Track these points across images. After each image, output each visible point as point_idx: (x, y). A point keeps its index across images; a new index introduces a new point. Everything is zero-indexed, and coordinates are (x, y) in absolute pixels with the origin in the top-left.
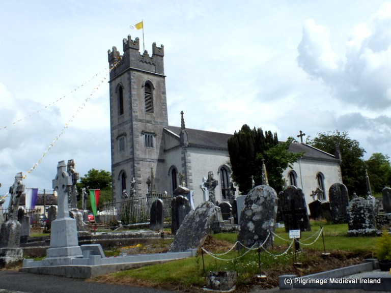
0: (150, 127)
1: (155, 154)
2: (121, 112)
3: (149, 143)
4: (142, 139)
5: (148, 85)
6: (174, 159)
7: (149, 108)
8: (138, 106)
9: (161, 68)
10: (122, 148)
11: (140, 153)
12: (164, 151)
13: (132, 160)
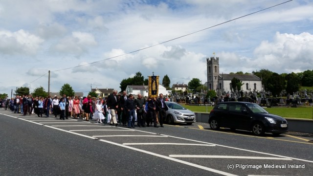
0: (216, 75)
1: (217, 80)
2: (210, 72)
3: (216, 79)
4: (214, 78)
5: (216, 67)
6: (220, 81)
7: (216, 71)
8: (214, 71)
9: (218, 62)
10: (210, 79)
11: (214, 81)
12: (219, 80)
13: (212, 82)
